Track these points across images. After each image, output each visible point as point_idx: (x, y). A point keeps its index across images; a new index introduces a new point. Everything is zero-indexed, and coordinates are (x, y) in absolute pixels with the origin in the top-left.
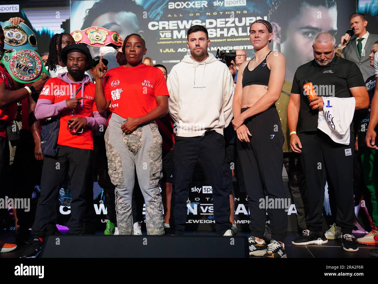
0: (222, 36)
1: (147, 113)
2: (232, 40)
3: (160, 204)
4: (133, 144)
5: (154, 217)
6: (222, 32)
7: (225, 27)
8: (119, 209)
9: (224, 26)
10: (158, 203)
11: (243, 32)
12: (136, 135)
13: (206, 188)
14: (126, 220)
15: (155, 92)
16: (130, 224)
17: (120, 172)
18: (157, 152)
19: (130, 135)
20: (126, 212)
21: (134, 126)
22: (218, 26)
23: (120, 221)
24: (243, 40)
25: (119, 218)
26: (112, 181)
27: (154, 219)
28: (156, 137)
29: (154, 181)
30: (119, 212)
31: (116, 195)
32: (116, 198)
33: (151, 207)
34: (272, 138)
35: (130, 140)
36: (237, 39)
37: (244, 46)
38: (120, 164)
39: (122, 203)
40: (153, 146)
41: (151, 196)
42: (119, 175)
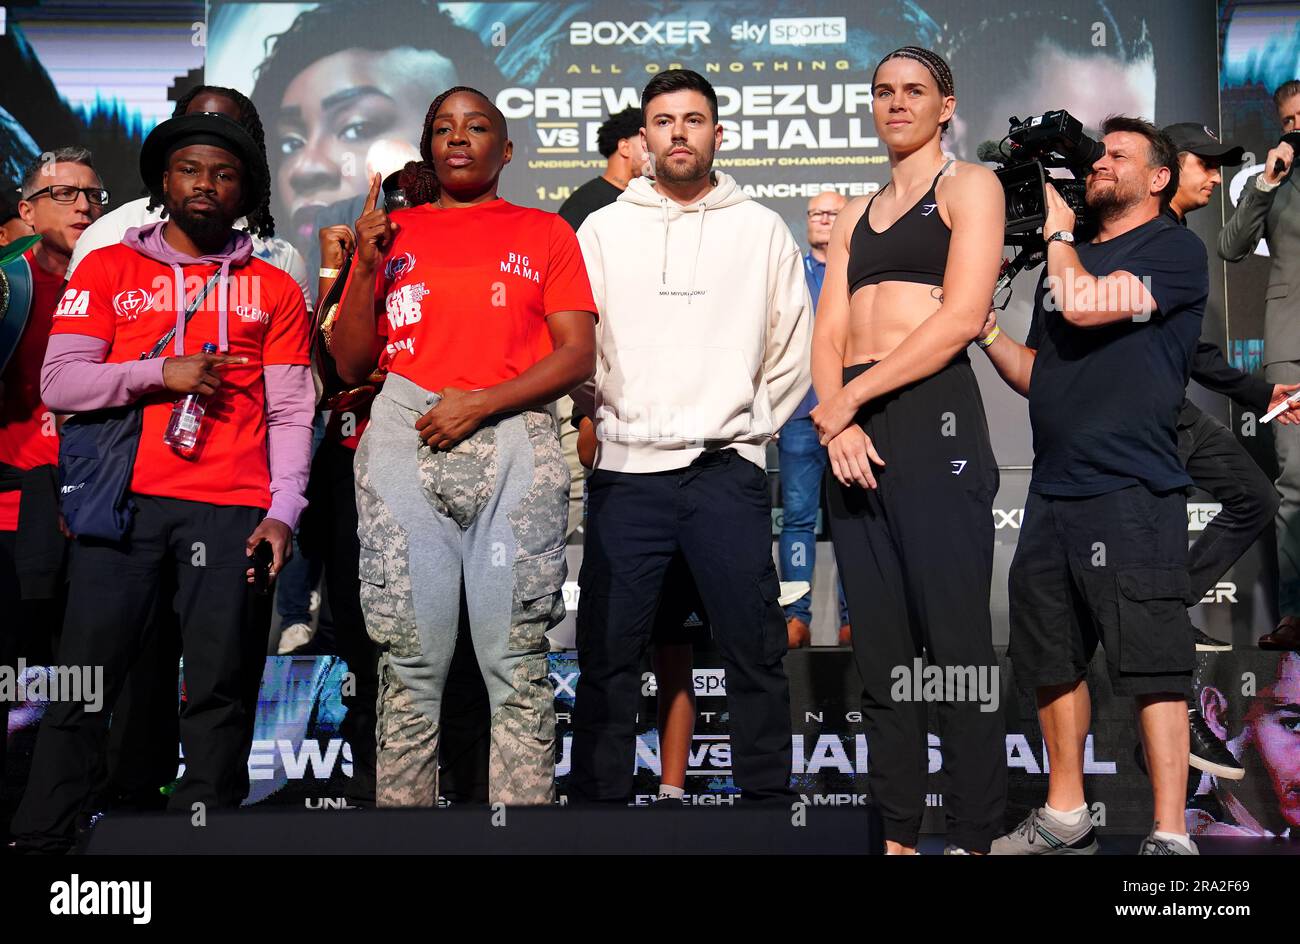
0: (760, 147)
1: (517, 373)
2: (796, 161)
3: (542, 717)
4: (460, 487)
5: (516, 763)
6: (761, 134)
7: (773, 117)
8: (390, 731)
9: (767, 111)
10: (534, 714)
11: (834, 135)
12: (472, 456)
13: (702, 678)
14: (411, 778)
15: (548, 299)
16: (425, 793)
17: (402, 595)
18: (547, 520)
19: (449, 454)
20: (416, 748)
21: (465, 421)
22: (746, 112)
23: (388, 781)
24: (836, 165)
25: (387, 769)
26: (370, 629)
27: (517, 771)
28: (546, 463)
29: (528, 629)
30: (388, 745)
31: (381, 678)
32: (381, 690)
33: (510, 725)
34: (958, 473)
35: (449, 472)
36: (814, 161)
37: (838, 185)
38: (403, 564)
39: (403, 709)
40: (533, 495)
41: (511, 686)
42: (395, 604)
